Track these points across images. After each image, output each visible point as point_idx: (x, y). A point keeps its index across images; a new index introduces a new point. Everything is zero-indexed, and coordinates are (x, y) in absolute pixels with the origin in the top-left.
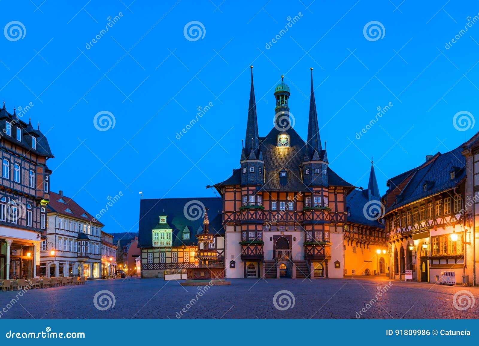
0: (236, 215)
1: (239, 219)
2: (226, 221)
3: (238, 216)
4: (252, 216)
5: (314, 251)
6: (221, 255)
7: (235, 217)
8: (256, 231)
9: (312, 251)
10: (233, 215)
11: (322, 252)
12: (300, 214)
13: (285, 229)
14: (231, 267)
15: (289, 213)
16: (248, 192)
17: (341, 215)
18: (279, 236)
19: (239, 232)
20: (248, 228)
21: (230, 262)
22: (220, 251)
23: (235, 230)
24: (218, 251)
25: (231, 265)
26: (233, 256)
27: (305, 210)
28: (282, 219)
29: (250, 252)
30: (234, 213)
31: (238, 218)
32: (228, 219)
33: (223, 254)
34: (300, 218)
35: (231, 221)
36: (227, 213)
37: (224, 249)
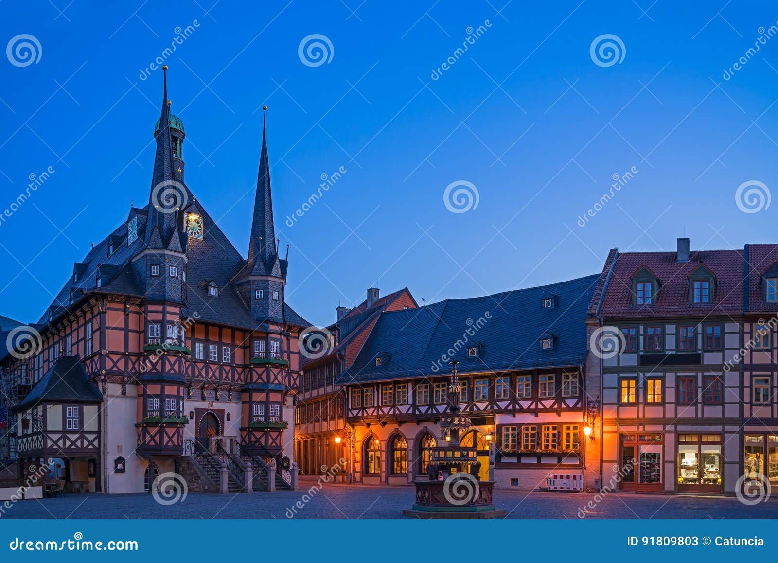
0: (130, 362)
1: (135, 370)
2: (110, 373)
3: (134, 364)
4: (172, 365)
5: (266, 441)
6: (94, 446)
7: (126, 365)
8: (179, 398)
9: (262, 441)
10: (123, 359)
11: (277, 441)
12: (240, 370)
13: (214, 396)
14: (117, 471)
15: (224, 367)
16: (164, 316)
17: (295, 376)
18: (204, 410)
19: (131, 397)
20: (163, 389)
21: (115, 461)
22: (91, 437)
23: (124, 393)
24: (86, 435)
25: (116, 466)
26: (119, 448)
27: (252, 364)
28: (214, 378)
29: (166, 439)
30: (125, 355)
31: (134, 367)
32: (113, 367)
33: (96, 443)
34: (239, 378)
35: (119, 373)
36: (111, 356)
37: (99, 432)
